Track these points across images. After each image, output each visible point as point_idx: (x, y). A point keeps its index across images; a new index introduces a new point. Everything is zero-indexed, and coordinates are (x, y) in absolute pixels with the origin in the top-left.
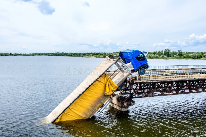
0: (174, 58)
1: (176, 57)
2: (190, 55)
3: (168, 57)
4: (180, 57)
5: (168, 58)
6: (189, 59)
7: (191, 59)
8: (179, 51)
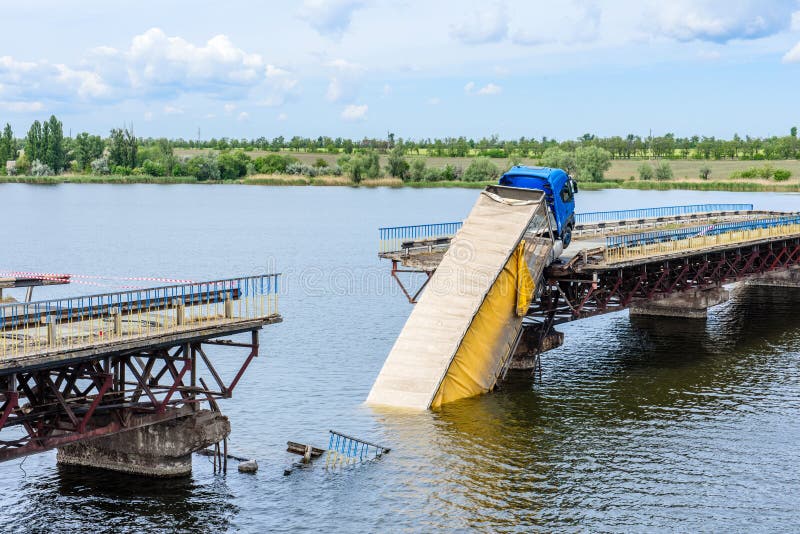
0: (92, 177)
1: (106, 168)
2: (182, 155)
3: (56, 173)
4: (128, 173)
5: (57, 178)
6: (180, 182)
7: (188, 182)
8: (118, 136)
